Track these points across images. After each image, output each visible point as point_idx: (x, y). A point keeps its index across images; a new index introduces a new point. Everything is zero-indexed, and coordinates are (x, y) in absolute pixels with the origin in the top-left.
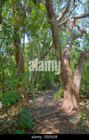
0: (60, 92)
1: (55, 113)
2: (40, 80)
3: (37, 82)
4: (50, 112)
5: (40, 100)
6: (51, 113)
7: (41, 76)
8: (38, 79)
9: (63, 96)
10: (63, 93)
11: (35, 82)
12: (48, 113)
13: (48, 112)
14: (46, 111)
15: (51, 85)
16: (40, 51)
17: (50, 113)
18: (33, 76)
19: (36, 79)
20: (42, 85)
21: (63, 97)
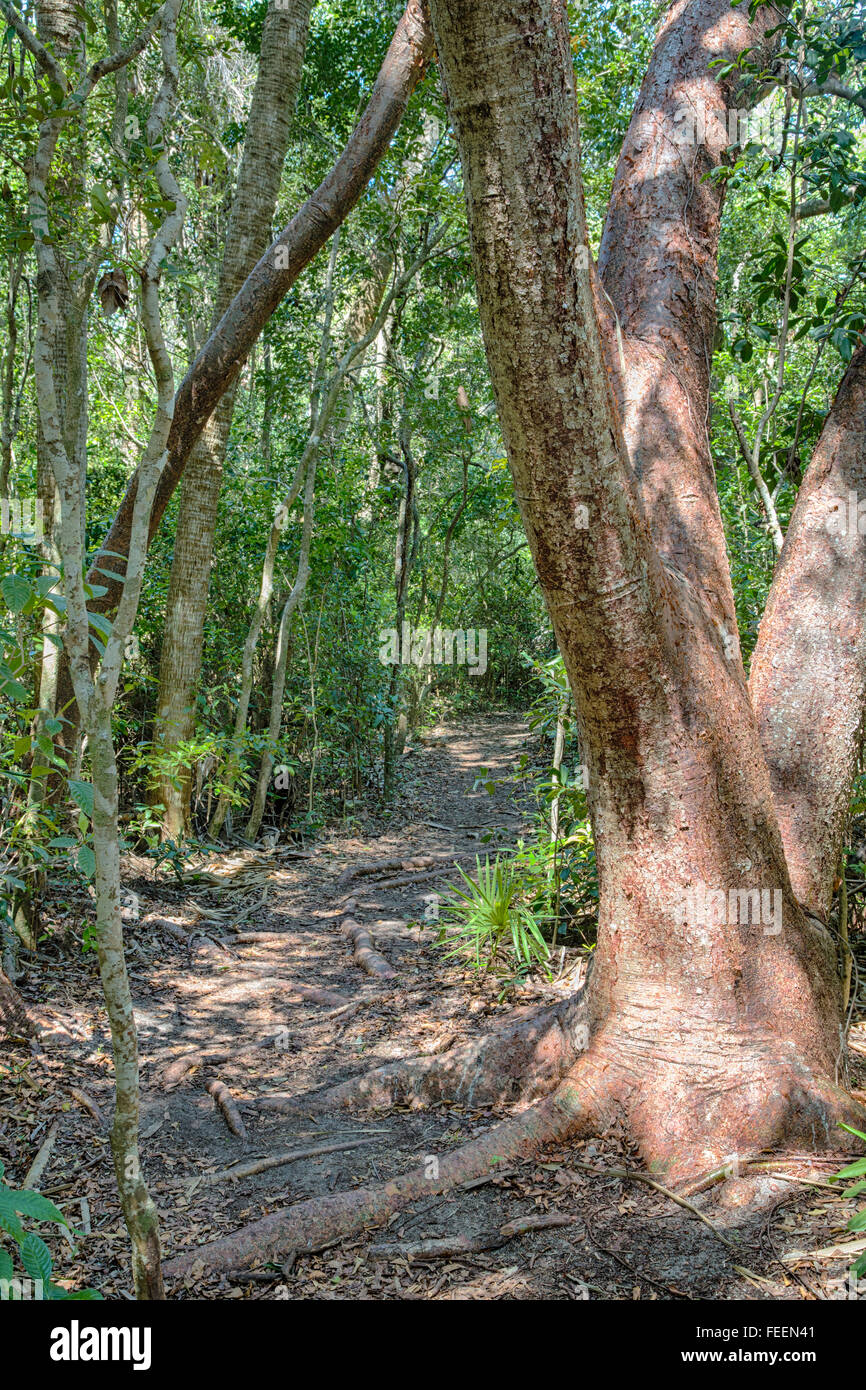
0: (540, 857)
1: (459, 1191)
2: (214, 666)
3: (174, 714)
4: (383, 1176)
5: (236, 993)
6: (391, 1189)
7: (234, 615)
8: (183, 662)
9: (590, 923)
10: (587, 874)
11: (141, 703)
12: (347, 1199)
13: (342, 1181)
14: (325, 1169)
15: (391, 749)
16: (222, 179)
17: (376, 1199)
18: (95, 606)
19: (154, 653)
20: (255, 762)
21: (592, 937)
